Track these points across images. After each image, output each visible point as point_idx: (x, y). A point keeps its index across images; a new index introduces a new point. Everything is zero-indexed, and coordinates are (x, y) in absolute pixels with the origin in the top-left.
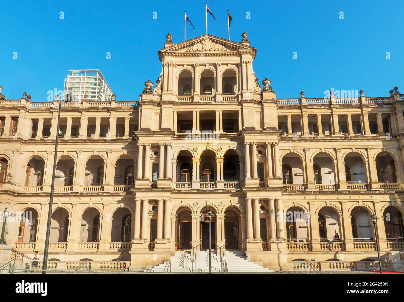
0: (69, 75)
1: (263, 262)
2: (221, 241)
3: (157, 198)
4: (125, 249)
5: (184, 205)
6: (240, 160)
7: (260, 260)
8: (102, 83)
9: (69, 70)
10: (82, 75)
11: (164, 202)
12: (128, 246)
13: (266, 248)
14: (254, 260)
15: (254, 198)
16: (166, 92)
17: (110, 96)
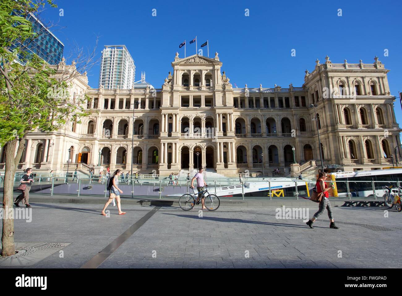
0: (104, 49)
1: (225, 174)
2: (204, 164)
3: (172, 142)
4: (155, 168)
5: (185, 145)
6: (214, 121)
7: (223, 173)
8: (126, 54)
9: (105, 46)
10: (113, 49)
11: (175, 144)
12: (157, 167)
13: (226, 166)
14: (220, 173)
15: (220, 142)
16: (176, 85)
17: (131, 62)
